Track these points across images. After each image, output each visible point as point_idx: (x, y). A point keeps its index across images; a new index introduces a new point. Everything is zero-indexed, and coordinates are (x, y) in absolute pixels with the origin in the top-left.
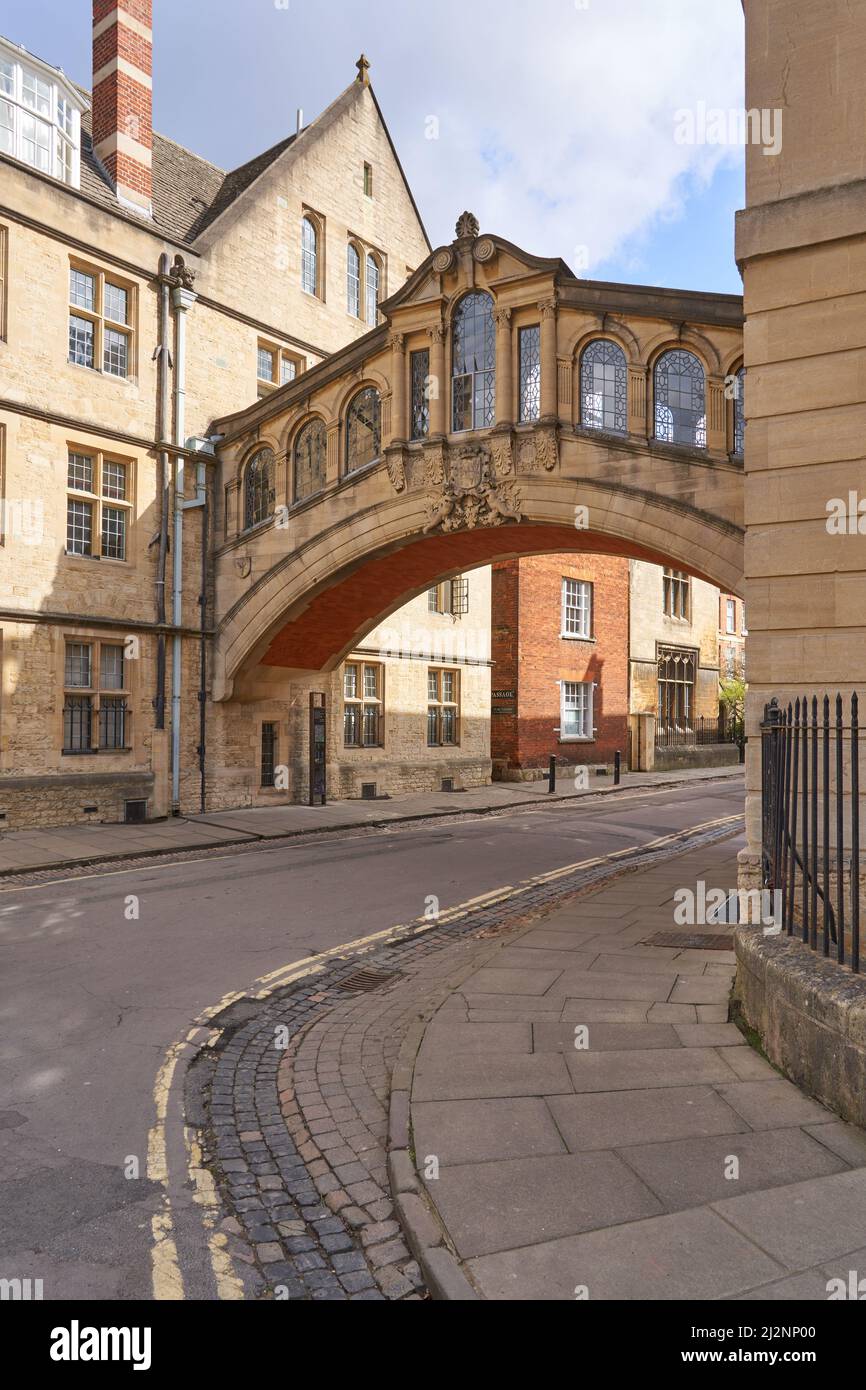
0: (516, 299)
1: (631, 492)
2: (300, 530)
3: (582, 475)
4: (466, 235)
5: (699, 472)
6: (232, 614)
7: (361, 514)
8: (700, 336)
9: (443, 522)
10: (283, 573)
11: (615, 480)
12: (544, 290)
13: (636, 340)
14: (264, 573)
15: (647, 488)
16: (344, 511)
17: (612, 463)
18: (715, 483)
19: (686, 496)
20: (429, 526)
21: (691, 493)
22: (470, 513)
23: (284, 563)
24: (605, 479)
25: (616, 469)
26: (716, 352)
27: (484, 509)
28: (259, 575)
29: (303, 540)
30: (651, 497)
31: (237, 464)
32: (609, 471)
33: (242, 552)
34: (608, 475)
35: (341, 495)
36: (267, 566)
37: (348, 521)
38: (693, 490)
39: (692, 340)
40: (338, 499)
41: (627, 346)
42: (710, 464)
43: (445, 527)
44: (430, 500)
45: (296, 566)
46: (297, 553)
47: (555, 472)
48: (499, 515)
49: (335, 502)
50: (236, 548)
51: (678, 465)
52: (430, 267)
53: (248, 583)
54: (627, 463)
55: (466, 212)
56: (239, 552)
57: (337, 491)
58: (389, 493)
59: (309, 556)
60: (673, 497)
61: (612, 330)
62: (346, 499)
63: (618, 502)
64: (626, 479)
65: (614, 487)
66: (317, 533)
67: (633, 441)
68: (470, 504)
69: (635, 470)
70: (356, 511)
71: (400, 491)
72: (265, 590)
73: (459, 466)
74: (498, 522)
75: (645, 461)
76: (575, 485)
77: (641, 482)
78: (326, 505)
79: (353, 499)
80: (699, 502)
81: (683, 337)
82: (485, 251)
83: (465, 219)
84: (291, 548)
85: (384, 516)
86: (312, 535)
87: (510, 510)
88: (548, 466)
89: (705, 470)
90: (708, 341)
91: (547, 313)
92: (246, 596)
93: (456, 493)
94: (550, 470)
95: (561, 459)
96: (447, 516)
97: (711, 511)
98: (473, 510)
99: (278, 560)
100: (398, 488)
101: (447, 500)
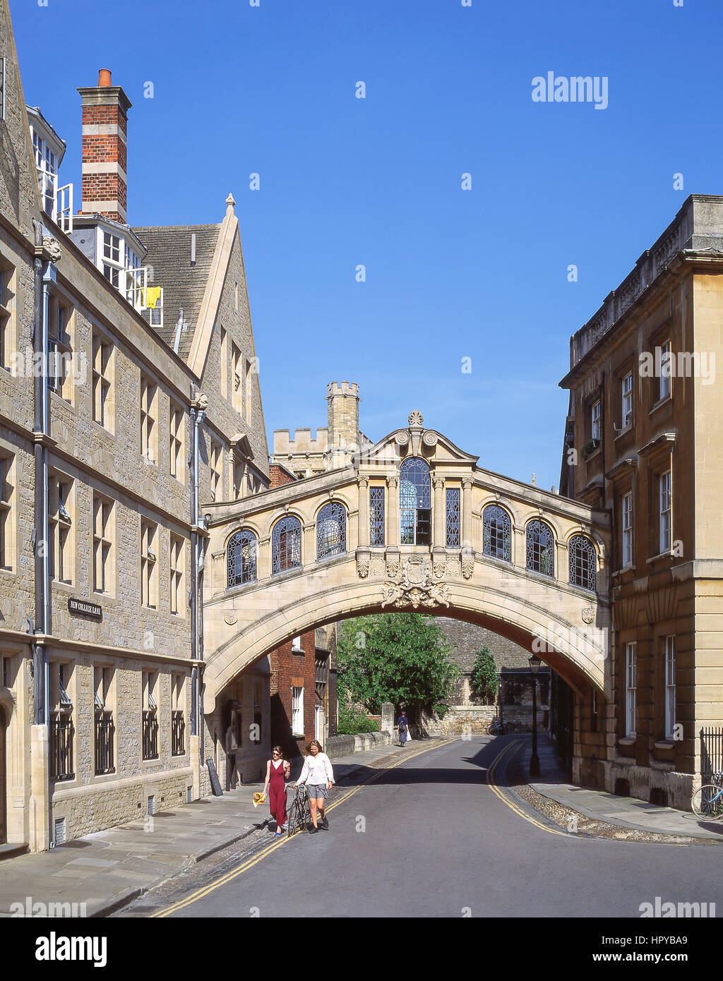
0: (448, 472)
1: (517, 599)
3: (488, 584)
4: (416, 425)
5: (552, 591)
6: (220, 650)
7: (334, 589)
9: (396, 601)
10: (268, 623)
11: (505, 590)
12: (465, 472)
13: (517, 513)
14: (250, 623)
15: (524, 597)
16: (319, 586)
17: (507, 581)
18: (561, 599)
19: (547, 604)
20: (386, 603)
22: (416, 598)
23: (269, 616)
24: (499, 589)
25: (507, 584)
26: (561, 527)
27: (425, 597)
28: (246, 624)
29: (284, 603)
30: (527, 603)
31: (223, 539)
32: (503, 584)
33: (229, 604)
34: (501, 586)
35: (317, 574)
36: (254, 617)
37: (323, 593)
38: (550, 600)
39: (548, 518)
40: (314, 577)
41: (512, 515)
42: (559, 588)
43: (397, 604)
44: (386, 586)
45: (279, 619)
46: (281, 610)
47: (470, 581)
48: (436, 602)
49: (311, 579)
50: (223, 602)
51: (541, 586)
52: (390, 439)
53: (234, 630)
54: (512, 580)
55: (416, 411)
56: (225, 604)
57: (313, 571)
58: (355, 579)
59: (290, 614)
60: (539, 604)
61: (504, 503)
62: (320, 578)
63: (509, 603)
64: (512, 591)
65: (507, 595)
66: (297, 599)
67: (517, 569)
68: (416, 591)
69: (518, 586)
71: (364, 578)
72: (250, 636)
73: (409, 568)
74: (434, 605)
75: (523, 581)
76: (483, 590)
77: (522, 592)
78: (304, 580)
79: (326, 578)
80: (552, 609)
81: (544, 516)
82: (431, 440)
83: (416, 415)
84: (276, 608)
85: (352, 593)
86: (292, 600)
87: (441, 600)
88: (467, 576)
89: (555, 591)
90: (556, 521)
91: (468, 485)
92: (235, 638)
93: (407, 585)
94: (467, 579)
95: (475, 573)
96: (400, 598)
97: (559, 614)
98: (418, 597)
99: (263, 614)
100: (363, 576)
101: (402, 589)
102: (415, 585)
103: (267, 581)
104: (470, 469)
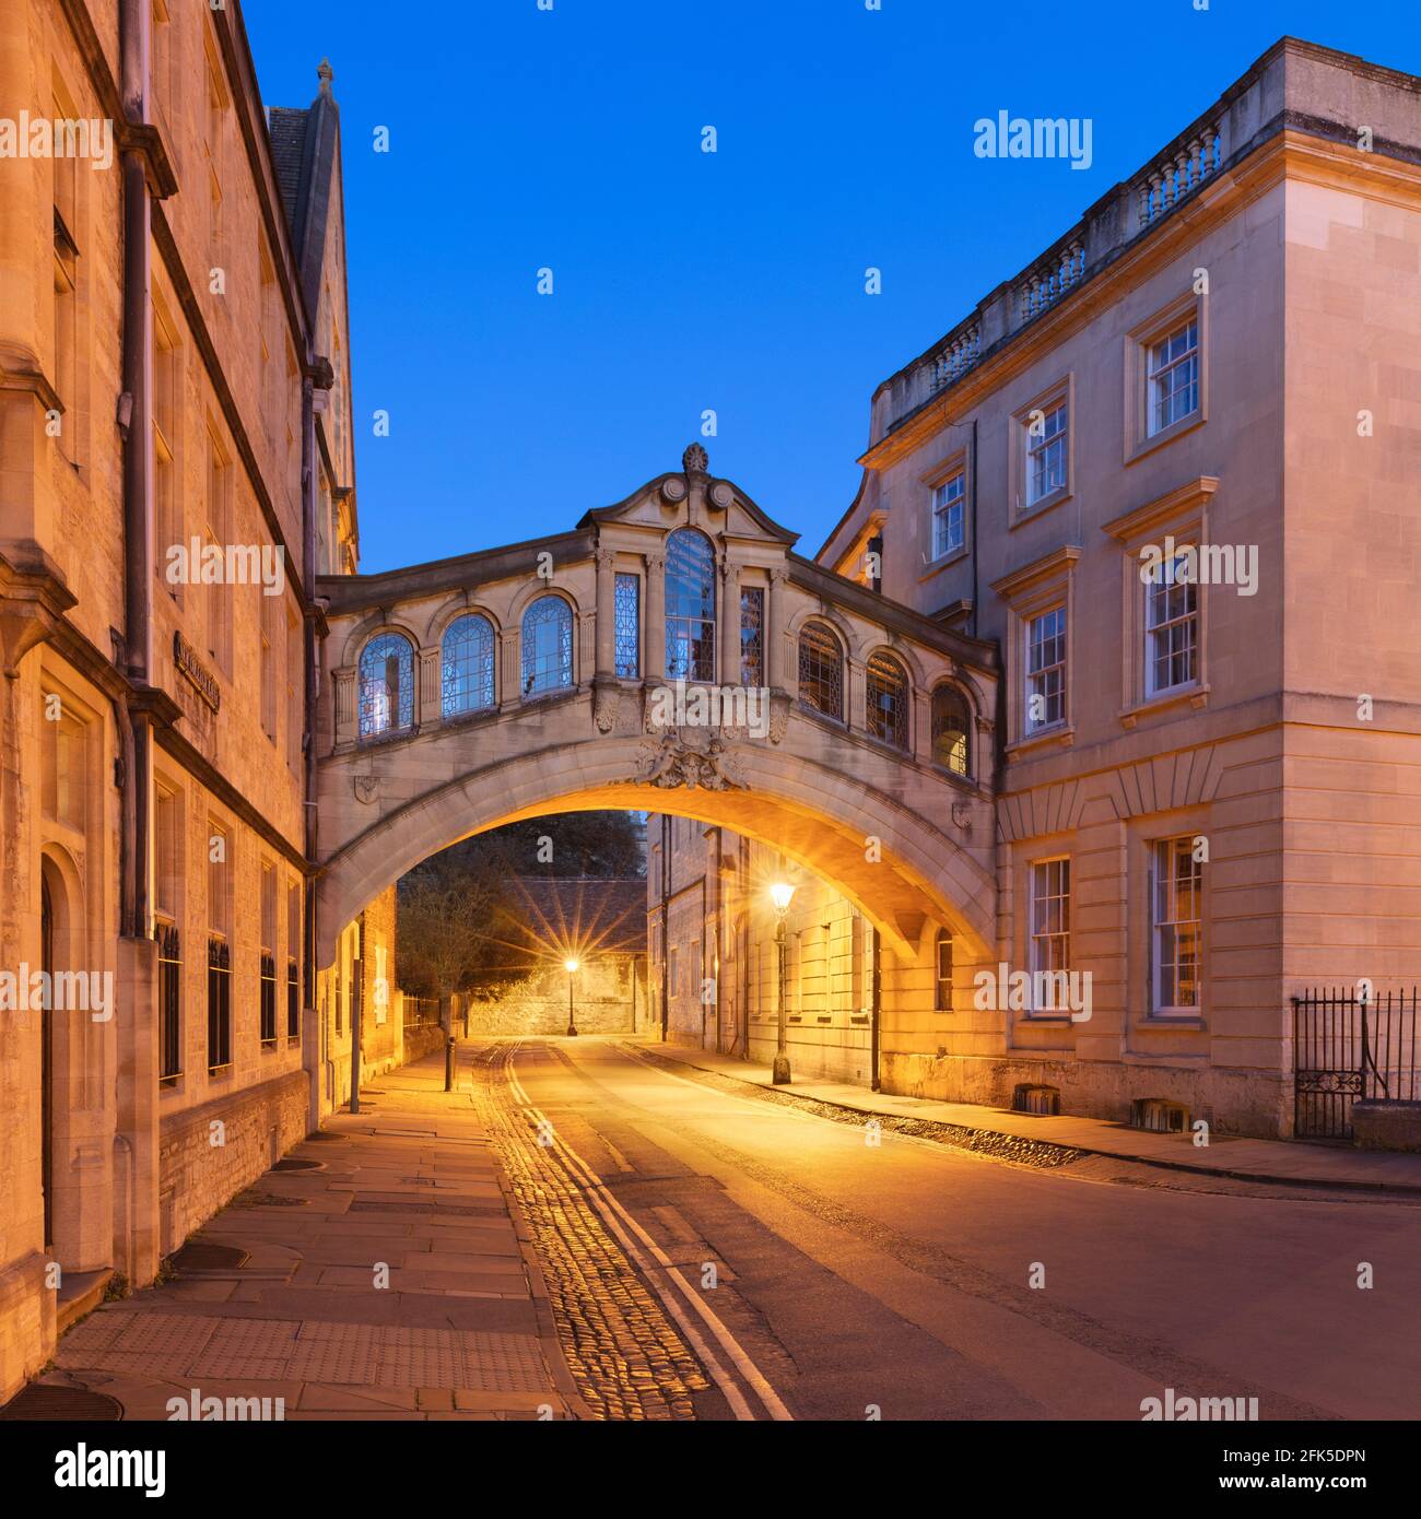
0: (748, 557)
1: (853, 781)
2: (462, 754)
3: (807, 756)
4: (697, 469)
5: (908, 772)
6: (347, 848)
7: (553, 748)
8: (910, 650)
10: (436, 805)
11: (837, 766)
12: (774, 557)
13: (855, 636)
14: (402, 802)
16: (527, 742)
17: (835, 749)
18: (921, 786)
19: (897, 793)
21: (902, 792)
22: (691, 773)
23: (439, 790)
24: (826, 763)
25: (839, 756)
26: (921, 666)
28: (396, 804)
29: (465, 768)
30: (870, 789)
31: (350, 643)
32: (832, 756)
33: (363, 767)
34: (830, 760)
35: (524, 721)
36: (408, 793)
37: (534, 754)
38: (903, 789)
39: (901, 650)
40: (518, 726)
41: (846, 640)
42: (918, 767)
44: (644, 749)
45: (455, 797)
46: (459, 781)
47: (780, 747)
48: (724, 781)
49: (513, 727)
50: (354, 762)
51: (891, 763)
52: (656, 488)
53: (373, 813)
54: (848, 752)
55: (696, 444)
56: (356, 767)
57: (518, 714)
58: (587, 730)
60: (888, 792)
61: (834, 619)
62: (530, 727)
63: (843, 788)
64: (846, 766)
65: (839, 773)
66: (489, 761)
67: (853, 732)
68: (692, 763)
69: (855, 761)
70: (545, 744)
71: (603, 732)
72: (402, 823)
75: (863, 754)
76: (802, 762)
77: (860, 772)
78: (501, 728)
79: (539, 730)
80: (907, 800)
81: (895, 646)
82: (722, 498)
83: (697, 450)
84: (446, 774)
86: (478, 763)
87: (734, 778)
88: (777, 739)
89: (912, 773)
90: (915, 656)
91: (778, 582)
92: (373, 828)
93: (678, 748)
94: (775, 743)
95: (787, 735)
96: (668, 773)
97: (918, 811)
98: (696, 770)
99: (427, 787)
100: (605, 728)
101: (671, 756)
102: (692, 751)
103: (434, 728)
104: (781, 554)
